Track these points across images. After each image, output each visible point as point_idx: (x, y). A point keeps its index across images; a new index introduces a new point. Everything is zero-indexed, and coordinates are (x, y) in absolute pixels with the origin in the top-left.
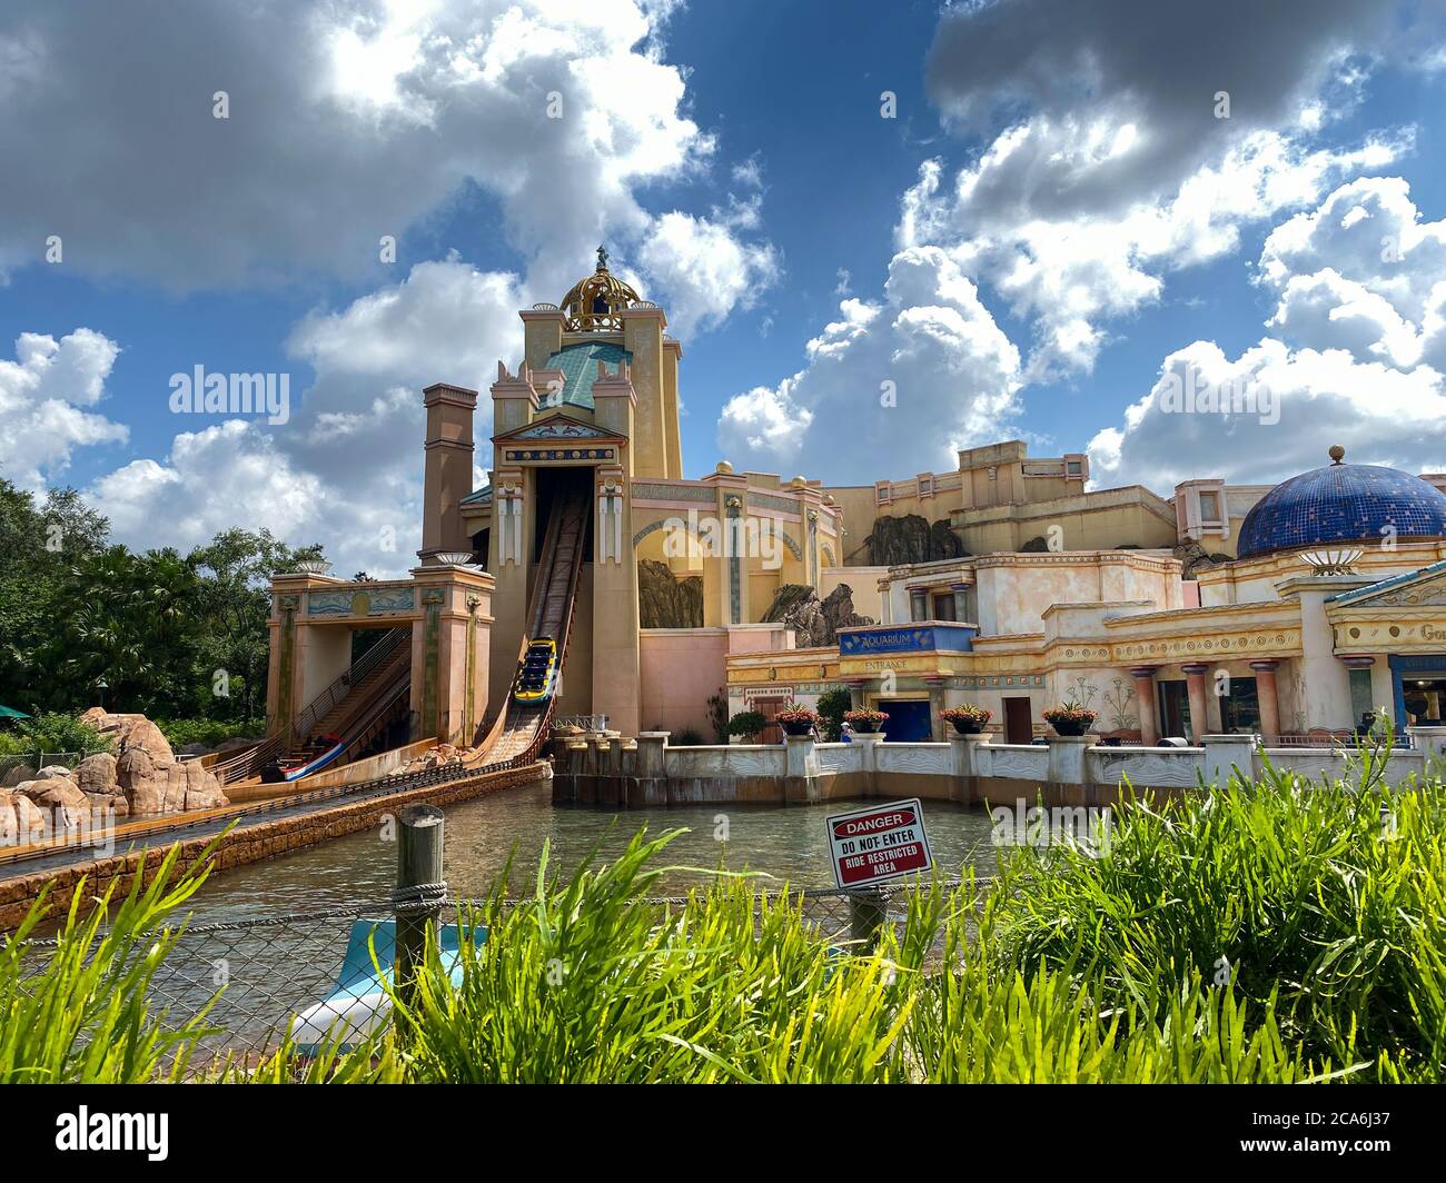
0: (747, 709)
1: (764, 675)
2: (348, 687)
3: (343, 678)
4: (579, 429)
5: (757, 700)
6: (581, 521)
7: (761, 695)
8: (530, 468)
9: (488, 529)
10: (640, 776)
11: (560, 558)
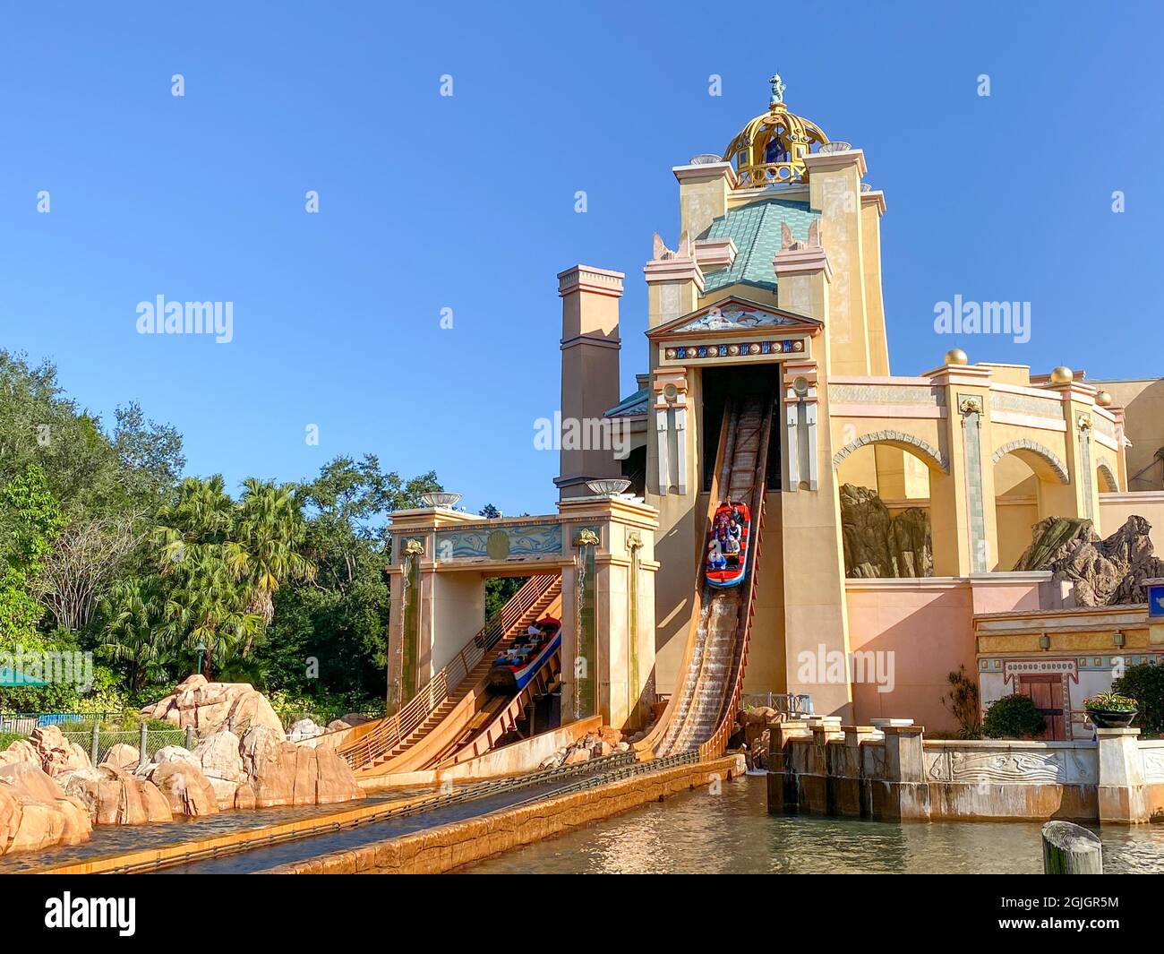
0: (1008, 690)
1: (1032, 643)
2: (482, 651)
3: (476, 639)
4: (757, 315)
5: (1023, 679)
6: (761, 436)
7: (1028, 671)
8: (695, 368)
9: (644, 448)
10: (889, 779)
11: (737, 484)
